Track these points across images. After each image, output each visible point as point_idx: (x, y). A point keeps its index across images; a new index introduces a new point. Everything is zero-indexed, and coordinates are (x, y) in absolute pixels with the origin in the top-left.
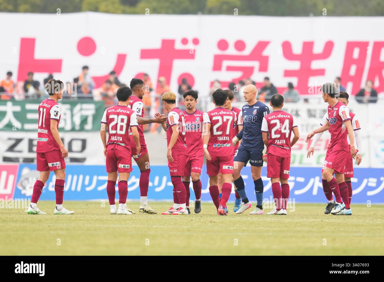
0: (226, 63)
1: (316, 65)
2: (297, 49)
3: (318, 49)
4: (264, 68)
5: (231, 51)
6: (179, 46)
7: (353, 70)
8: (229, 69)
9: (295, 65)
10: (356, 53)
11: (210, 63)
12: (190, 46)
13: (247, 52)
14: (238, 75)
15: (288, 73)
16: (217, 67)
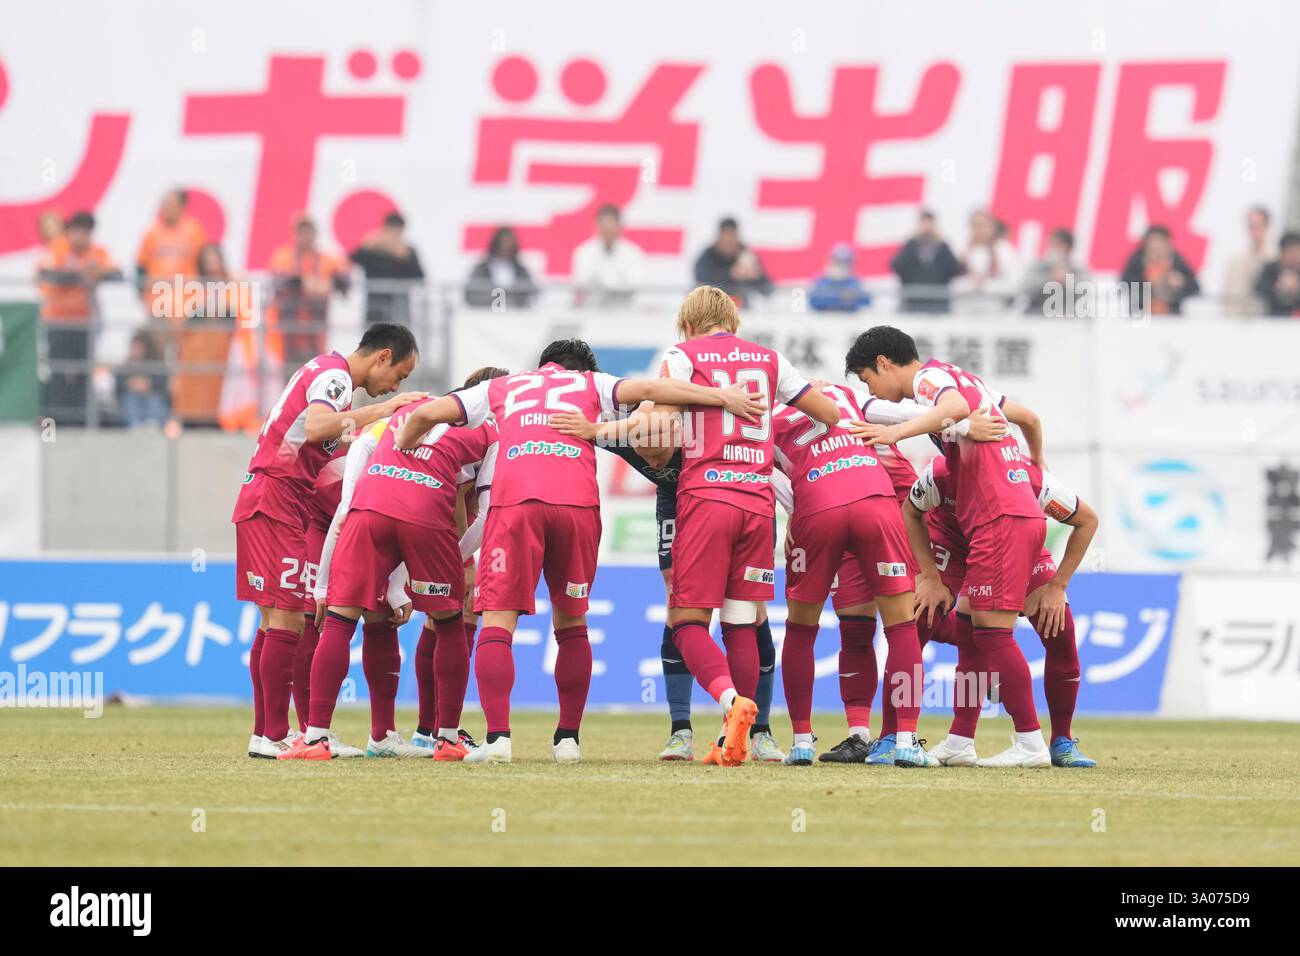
0: (526, 153)
1: (885, 159)
2: (812, 97)
3: (895, 95)
4: (678, 171)
5: (549, 103)
6: (338, 82)
7: (1040, 176)
8: (542, 174)
9: (804, 161)
10: (1051, 109)
11: (464, 152)
12: (384, 83)
13: (612, 106)
14: (573, 198)
15: (775, 194)
16: (491, 167)
